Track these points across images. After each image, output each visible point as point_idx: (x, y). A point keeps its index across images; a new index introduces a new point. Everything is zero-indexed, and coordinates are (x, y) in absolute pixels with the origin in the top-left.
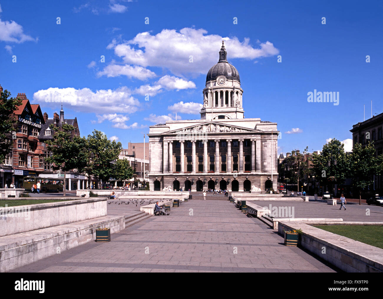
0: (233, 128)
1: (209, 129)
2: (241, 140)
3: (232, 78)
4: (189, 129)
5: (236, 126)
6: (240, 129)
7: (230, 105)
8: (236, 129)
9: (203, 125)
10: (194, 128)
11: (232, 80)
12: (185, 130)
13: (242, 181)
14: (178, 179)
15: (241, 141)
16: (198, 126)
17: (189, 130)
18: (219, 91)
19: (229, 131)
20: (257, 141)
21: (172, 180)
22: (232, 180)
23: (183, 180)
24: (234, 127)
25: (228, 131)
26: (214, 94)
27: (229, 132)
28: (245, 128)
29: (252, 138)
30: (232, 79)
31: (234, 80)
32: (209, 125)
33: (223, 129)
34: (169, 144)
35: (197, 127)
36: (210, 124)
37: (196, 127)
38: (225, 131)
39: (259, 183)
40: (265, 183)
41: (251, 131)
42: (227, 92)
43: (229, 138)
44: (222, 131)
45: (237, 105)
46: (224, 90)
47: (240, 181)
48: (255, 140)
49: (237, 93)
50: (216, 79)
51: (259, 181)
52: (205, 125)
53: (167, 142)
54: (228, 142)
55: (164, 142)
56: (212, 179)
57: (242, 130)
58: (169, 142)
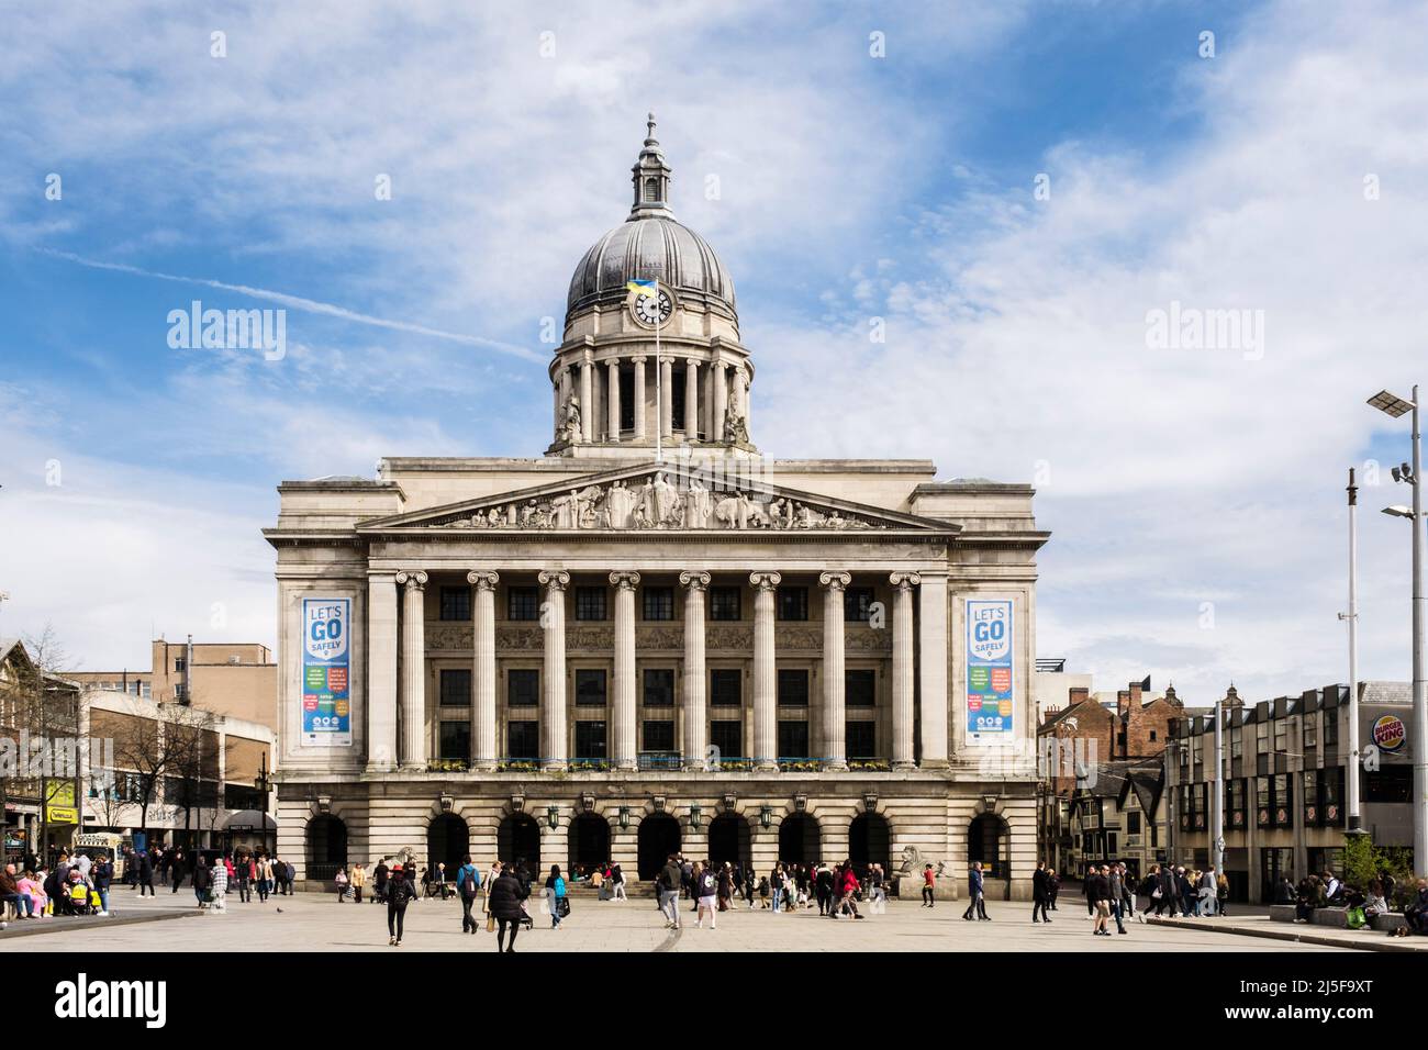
0: (790, 505)
1: (648, 506)
2: (832, 579)
3: (704, 296)
4: (527, 502)
5: (806, 494)
6: (828, 513)
7: (696, 436)
8: (806, 511)
9: (611, 484)
10: (557, 501)
11: (702, 309)
12: (505, 506)
13: (840, 821)
14: (457, 807)
15: (835, 584)
16: (580, 490)
17: (528, 511)
18: (639, 356)
19: (765, 521)
20: (923, 588)
21: (421, 812)
22: (781, 813)
23: (487, 812)
24: (794, 502)
25: (759, 525)
26: (614, 374)
27: (768, 526)
28: (858, 506)
29: (897, 564)
30: (705, 304)
31: (713, 308)
32: (649, 486)
33: (729, 507)
34: (401, 589)
35: (575, 496)
36: (653, 475)
37: (568, 493)
38: (744, 524)
39: (940, 829)
40: (966, 830)
41: (892, 525)
42: (680, 368)
43: (763, 564)
44: (727, 521)
45: (732, 434)
46: (666, 356)
47: (831, 821)
48: (915, 580)
49: (731, 372)
50: (625, 299)
51: (941, 820)
52: (621, 480)
53: (392, 579)
54: (758, 585)
55: (371, 579)
56: (668, 809)
57: (840, 521)
58: (402, 578)
